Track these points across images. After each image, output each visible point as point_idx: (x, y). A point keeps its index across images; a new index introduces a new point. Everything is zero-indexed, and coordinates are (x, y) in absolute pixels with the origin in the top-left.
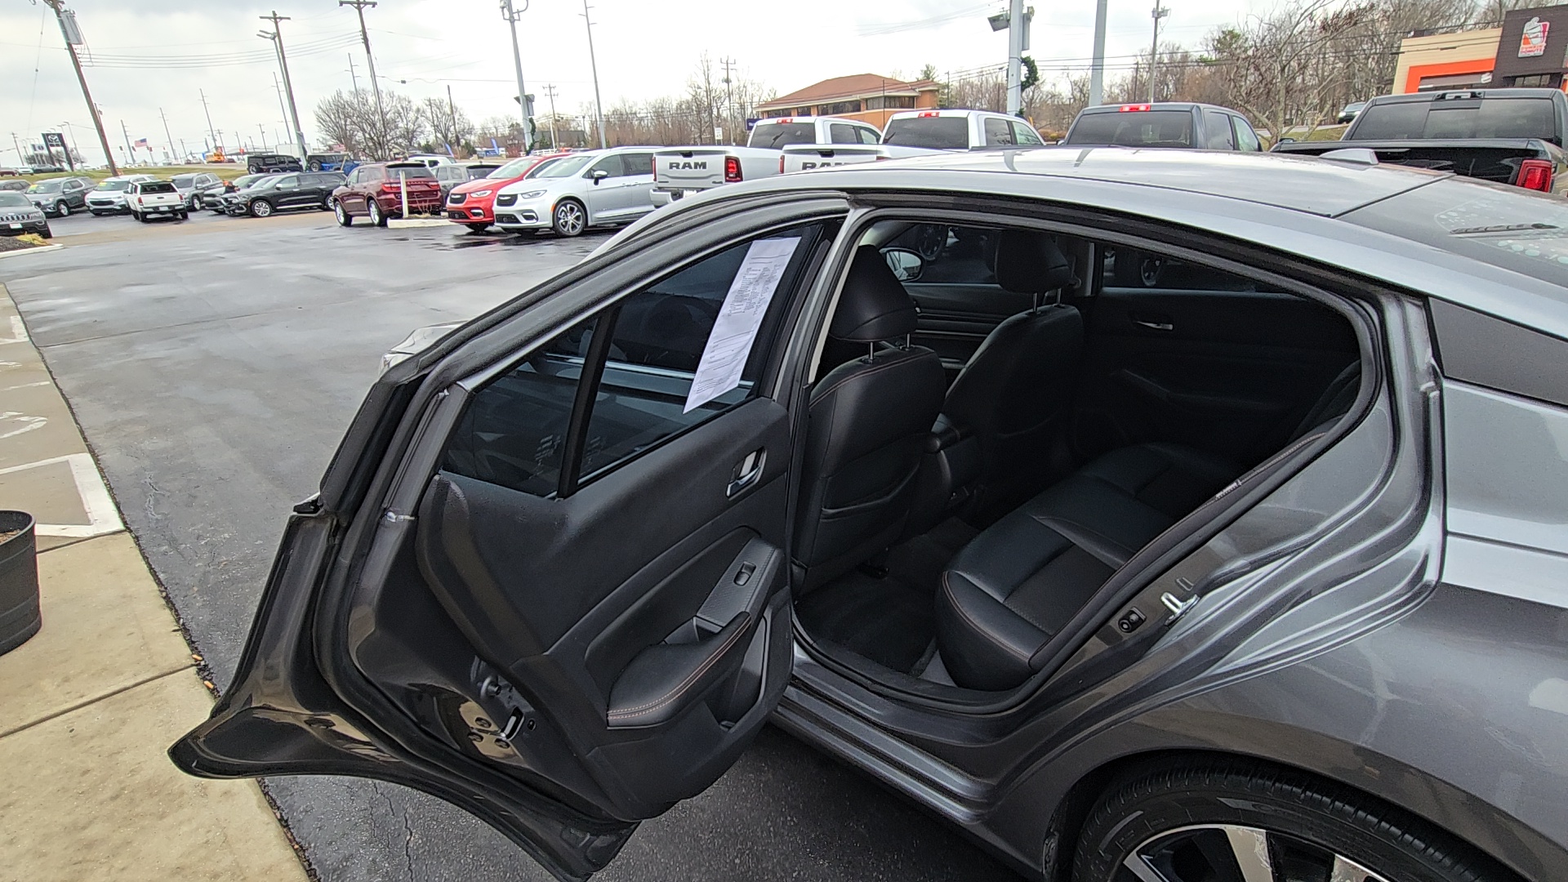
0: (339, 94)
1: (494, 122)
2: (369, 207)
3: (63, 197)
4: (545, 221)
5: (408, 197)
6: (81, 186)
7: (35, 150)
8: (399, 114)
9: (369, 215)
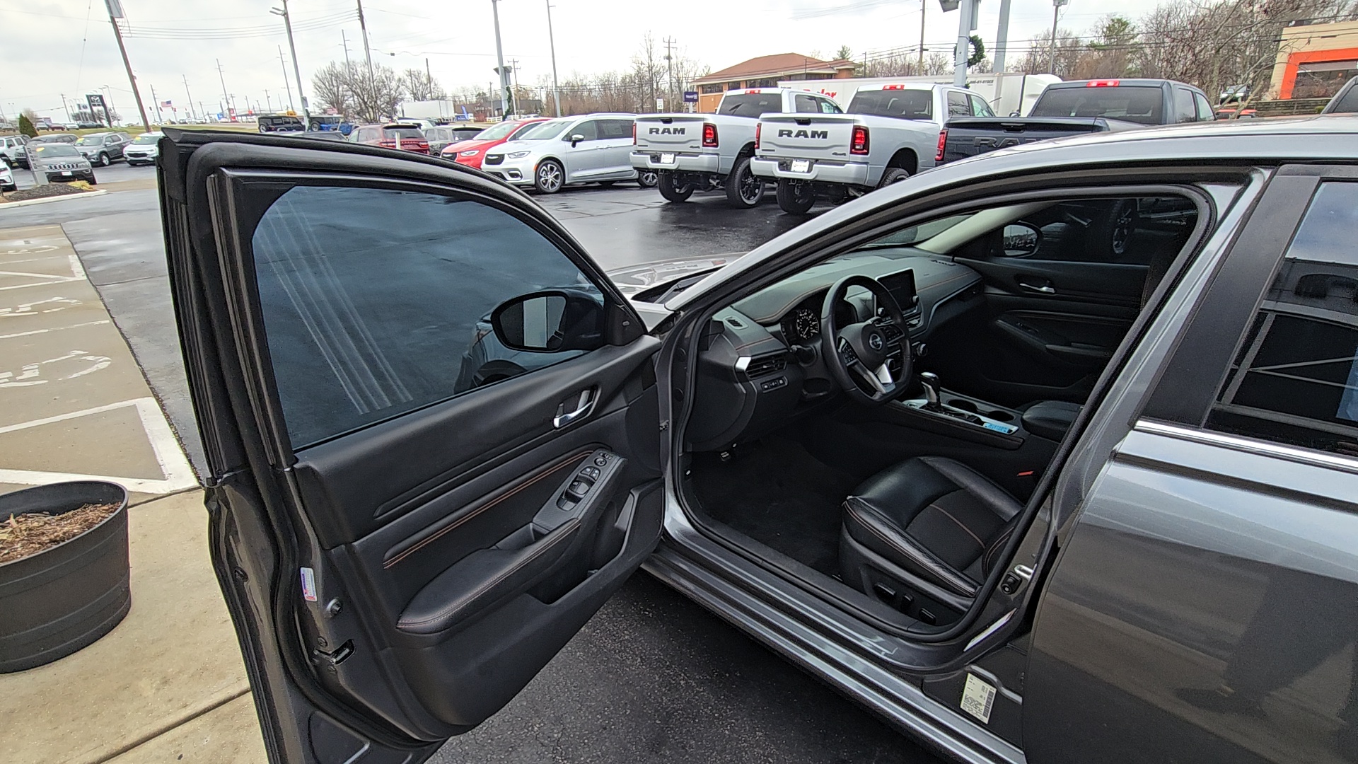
0: (333, 65)
1: (464, 91)
3: (105, 149)
4: (529, 178)
6: (120, 140)
7: (80, 108)
8: (384, 82)
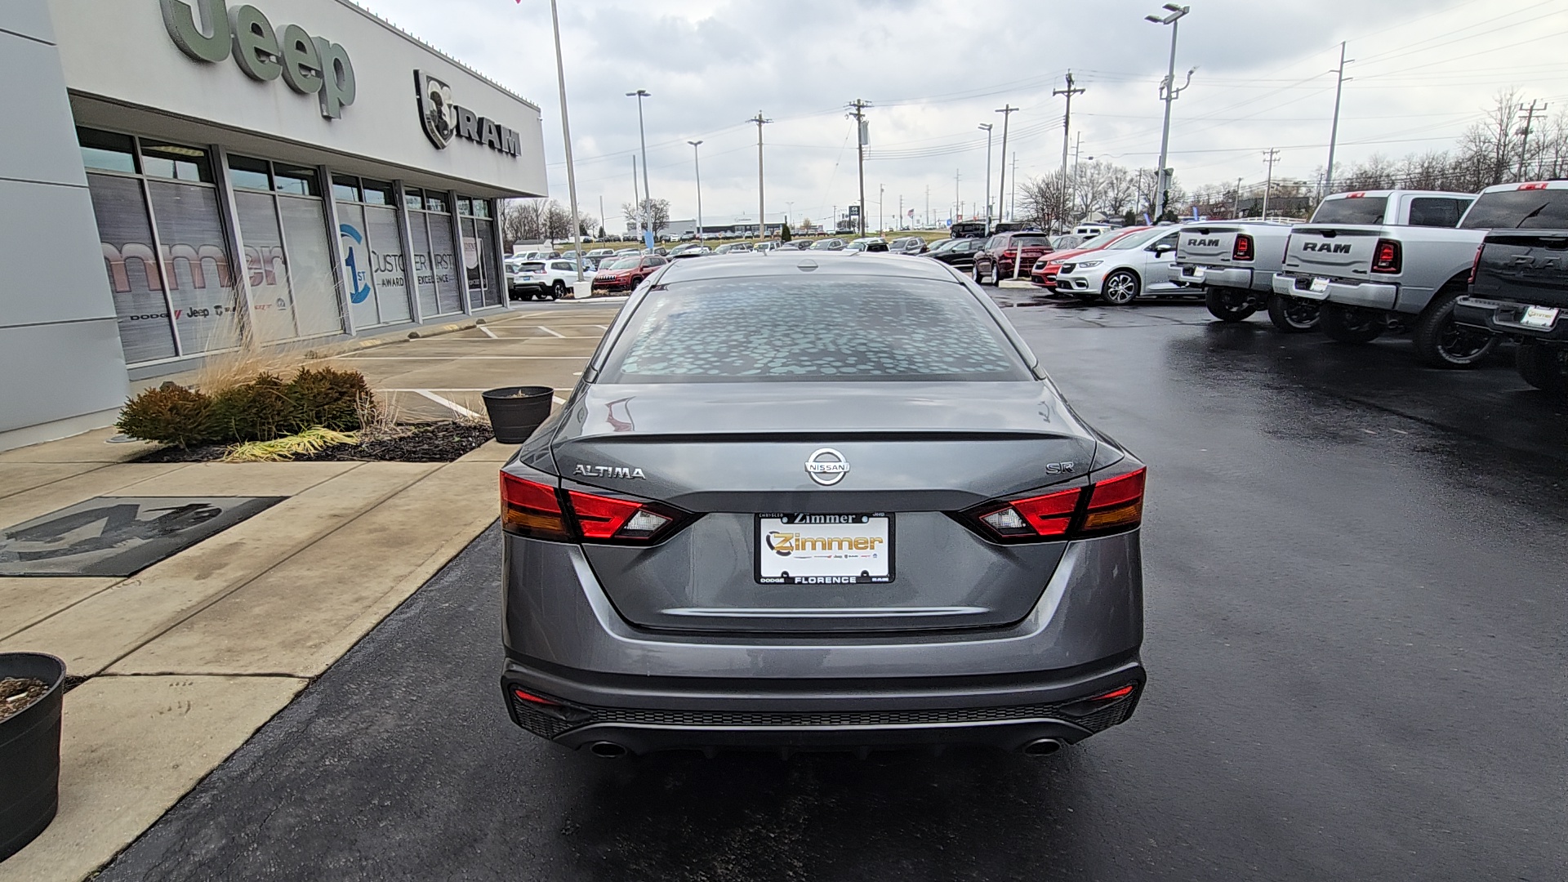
2: (993, 268)
4: (1095, 289)
5: (1021, 262)
7: (843, 217)
8: (1112, 184)
9: (991, 276)
